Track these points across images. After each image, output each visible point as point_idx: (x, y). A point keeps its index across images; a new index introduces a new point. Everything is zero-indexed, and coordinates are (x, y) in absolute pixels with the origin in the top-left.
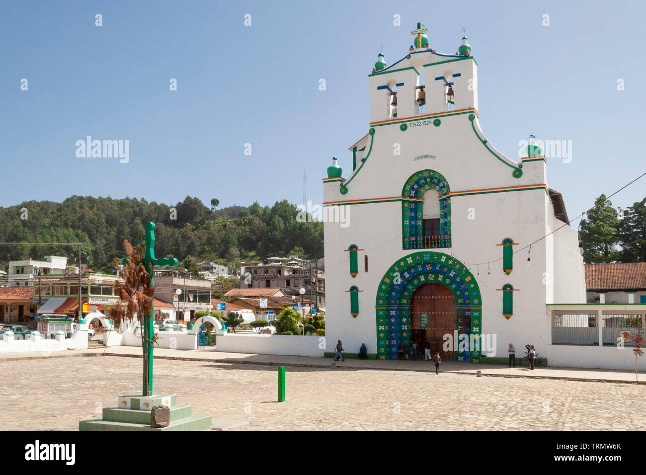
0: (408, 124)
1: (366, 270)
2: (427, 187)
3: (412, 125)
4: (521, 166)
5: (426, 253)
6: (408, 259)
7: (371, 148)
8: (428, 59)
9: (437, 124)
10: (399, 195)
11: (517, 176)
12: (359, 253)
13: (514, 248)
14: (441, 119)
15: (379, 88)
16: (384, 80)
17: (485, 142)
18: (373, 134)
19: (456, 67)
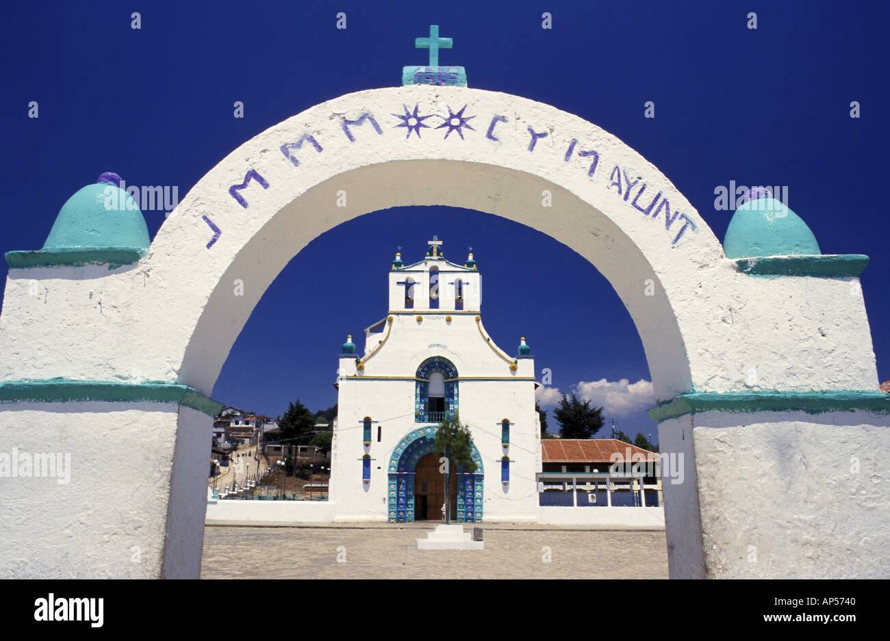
0: (424, 316)
1: (379, 440)
2: (433, 370)
3: (427, 318)
4: (516, 362)
5: (436, 427)
6: (419, 432)
7: (389, 333)
8: (443, 266)
9: (449, 320)
10: (414, 376)
11: (514, 369)
12: (373, 425)
13: (510, 427)
14: (452, 316)
15: (398, 283)
16: (402, 277)
17: (489, 339)
18: (391, 321)
19: (464, 277)
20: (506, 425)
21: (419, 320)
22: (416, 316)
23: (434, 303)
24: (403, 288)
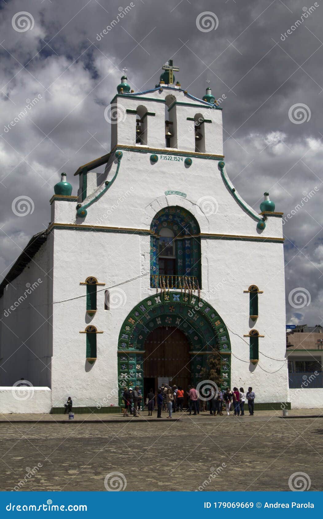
0: (159, 156)
3: (163, 158)
4: (264, 220)
5: (176, 293)
6: (156, 299)
7: (117, 172)
8: (180, 98)
9: (188, 164)
10: (148, 228)
11: (261, 228)
12: (99, 288)
13: (259, 295)
14: (193, 159)
15: (129, 112)
16: (134, 105)
17: (234, 190)
18: (119, 157)
19: (207, 114)
20: (254, 292)
21: (154, 160)
22: (149, 155)
23: (170, 140)
24: (134, 118)
